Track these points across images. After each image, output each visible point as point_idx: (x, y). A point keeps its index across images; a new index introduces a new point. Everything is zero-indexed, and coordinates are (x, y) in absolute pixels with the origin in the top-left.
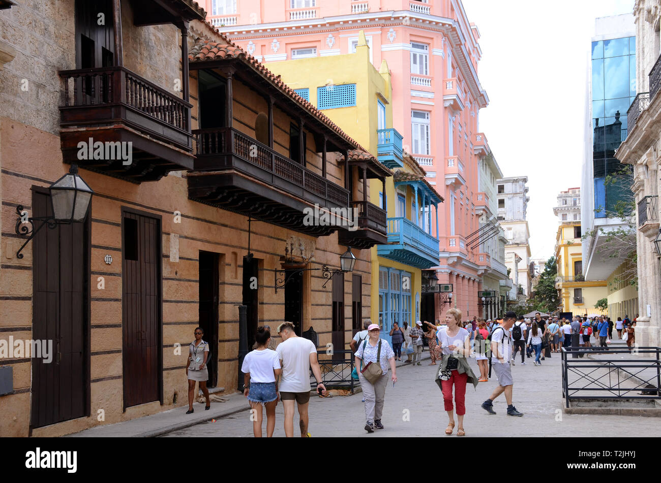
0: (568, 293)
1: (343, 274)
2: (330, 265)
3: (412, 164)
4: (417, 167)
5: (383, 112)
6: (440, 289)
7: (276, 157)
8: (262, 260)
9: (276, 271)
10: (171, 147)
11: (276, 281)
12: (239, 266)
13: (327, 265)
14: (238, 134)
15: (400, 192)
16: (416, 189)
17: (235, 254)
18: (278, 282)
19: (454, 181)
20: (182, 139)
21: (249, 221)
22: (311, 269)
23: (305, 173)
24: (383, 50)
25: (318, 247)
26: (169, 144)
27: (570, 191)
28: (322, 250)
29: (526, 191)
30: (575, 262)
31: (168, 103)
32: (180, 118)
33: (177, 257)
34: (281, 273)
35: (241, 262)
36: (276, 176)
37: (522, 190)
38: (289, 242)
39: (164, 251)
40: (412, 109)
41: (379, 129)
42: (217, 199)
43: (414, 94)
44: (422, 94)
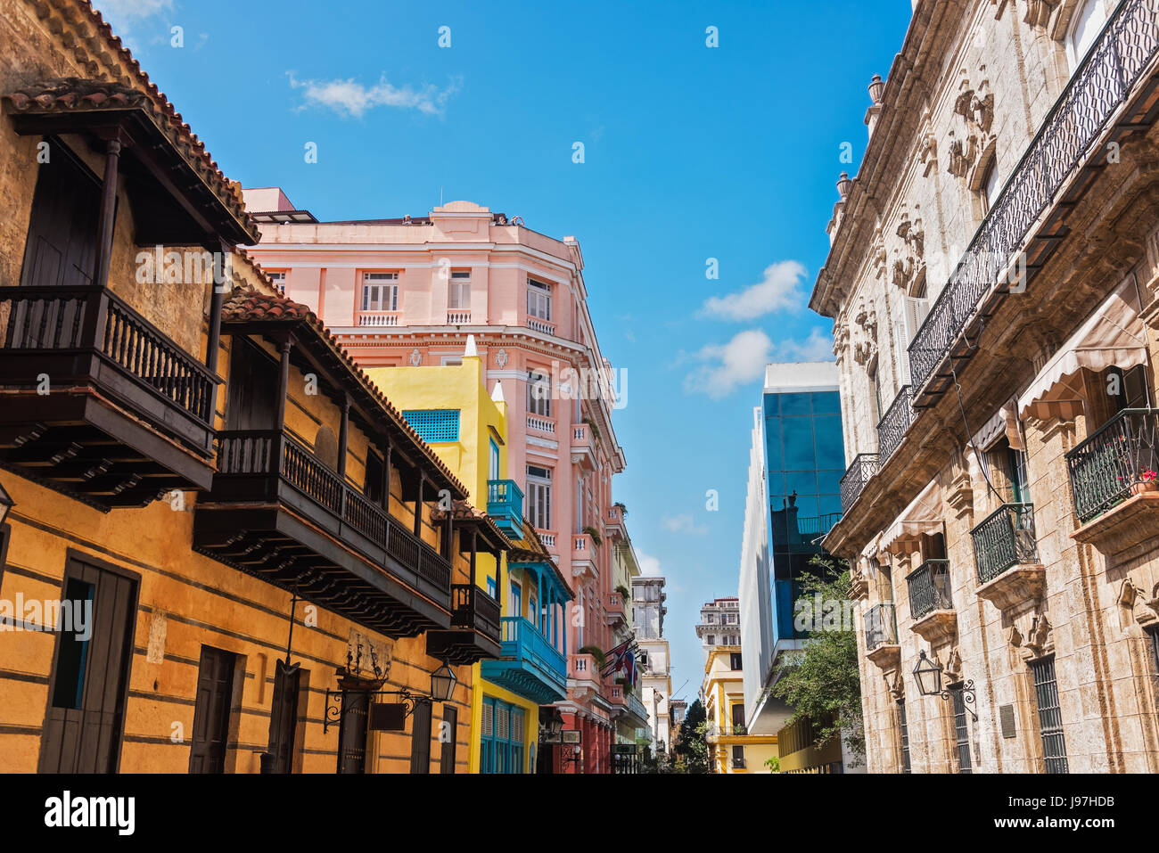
0: (724, 751)
1: (431, 705)
2: (412, 689)
3: (531, 539)
4: (537, 544)
5: (496, 455)
6: (562, 738)
7: (348, 493)
8: (308, 672)
9: (328, 693)
10: (176, 445)
11: (327, 710)
12: (269, 680)
13: (408, 688)
14: (292, 445)
15: (515, 579)
16: (540, 576)
17: (264, 657)
18: (330, 712)
19: (584, 572)
20: (197, 435)
21: (294, 600)
22: (382, 693)
23: (390, 526)
24: (490, 377)
25: (396, 655)
26: (173, 439)
27: (718, 603)
28: (401, 662)
29: (663, 598)
30: (733, 706)
31: (186, 372)
32: (196, 398)
33: (161, 654)
34: (337, 698)
35: (271, 673)
36: (345, 524)
37: (657, 597)
38: (354, 642)
39: (138, 643)
40: (527, 462)
41: (491, 479)
42: (243, 554)
43: (531, 441)
44: (542, 443)
